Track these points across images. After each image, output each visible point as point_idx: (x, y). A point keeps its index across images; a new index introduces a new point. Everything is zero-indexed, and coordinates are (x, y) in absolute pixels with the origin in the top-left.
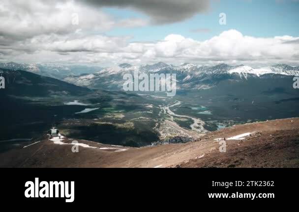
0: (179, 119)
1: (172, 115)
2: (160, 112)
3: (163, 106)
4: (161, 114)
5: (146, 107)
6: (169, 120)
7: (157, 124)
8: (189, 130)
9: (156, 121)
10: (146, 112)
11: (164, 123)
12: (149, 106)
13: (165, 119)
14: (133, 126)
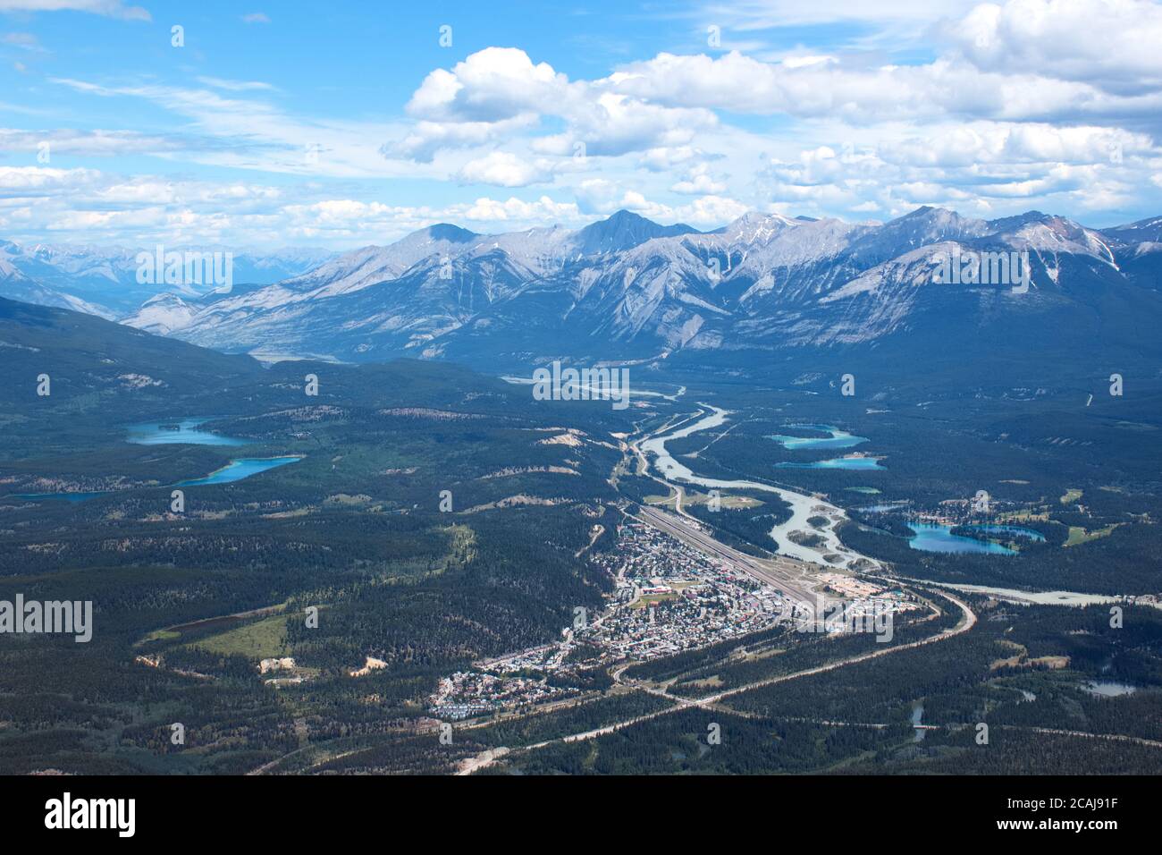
3: (634, 433)
4: (623, 478)
5: (544, 442)
6: (660, 507)
7: (598, 530)
8: (766, 556)
9: (593, 513)
10: (542, 469)
11: (635, 522)
12: (562, 437)
13: (641, 502)
14: (470, 546)
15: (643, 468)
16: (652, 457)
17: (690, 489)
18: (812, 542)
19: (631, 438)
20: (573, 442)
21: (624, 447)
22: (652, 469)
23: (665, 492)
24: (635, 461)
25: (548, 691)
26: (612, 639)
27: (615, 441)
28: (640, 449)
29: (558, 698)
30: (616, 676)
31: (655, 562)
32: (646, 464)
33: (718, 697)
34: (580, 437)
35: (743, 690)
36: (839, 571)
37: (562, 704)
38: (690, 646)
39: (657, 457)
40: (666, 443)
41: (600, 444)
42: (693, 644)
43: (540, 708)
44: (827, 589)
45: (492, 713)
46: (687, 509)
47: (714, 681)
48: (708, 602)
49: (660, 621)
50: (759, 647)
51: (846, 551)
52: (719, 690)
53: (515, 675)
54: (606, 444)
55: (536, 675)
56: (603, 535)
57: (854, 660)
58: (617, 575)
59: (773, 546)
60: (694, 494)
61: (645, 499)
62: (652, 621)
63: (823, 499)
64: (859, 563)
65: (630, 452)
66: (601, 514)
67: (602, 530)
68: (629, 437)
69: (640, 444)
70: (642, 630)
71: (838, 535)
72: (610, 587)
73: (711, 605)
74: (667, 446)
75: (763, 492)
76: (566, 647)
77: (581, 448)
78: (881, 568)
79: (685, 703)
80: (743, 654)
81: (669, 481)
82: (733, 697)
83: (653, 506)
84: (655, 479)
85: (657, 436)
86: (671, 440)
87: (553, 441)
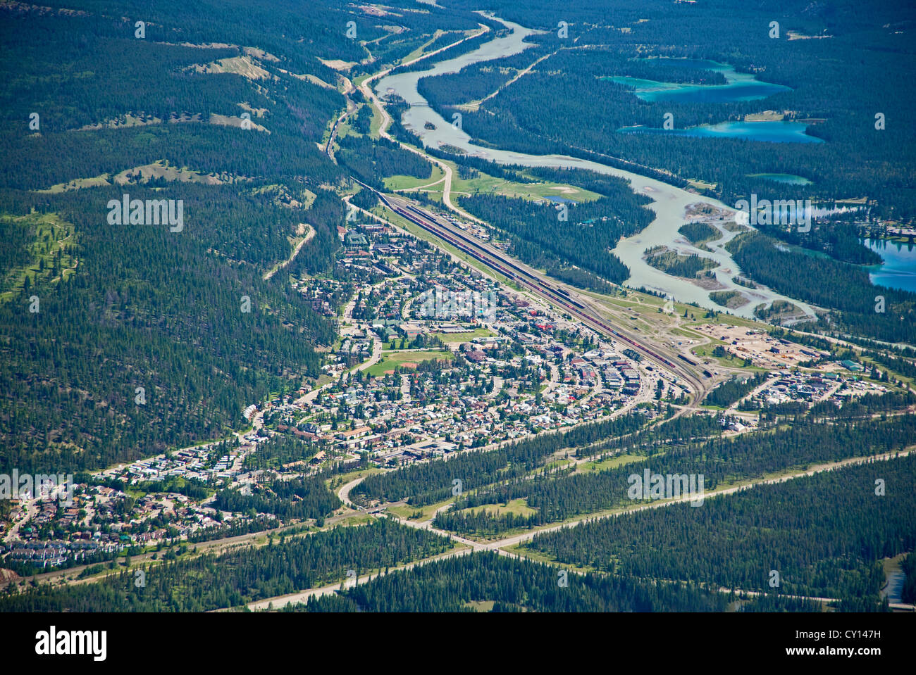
0: (507, 190)
1: (445, 153)
2: (340, 126)
3: (365, 62)
4: (345, 142)
5: (200, 69)
6: (415, 196)
7: (305, 233)
8: (607, 290)
9: (294, 203)
10: (195, 118)
11: (371, 221)
12: (235, 60)
13: (380, 187)
14: (69, 251)
15: (381, 127)
16: (396, 107)
17: (466, 165)
18: (688, 269)
19: (358, 71)
20: (255, 72)
21: (347, 87)
22: (396, 129)
23: (423, 171)
24: (366, 112)
25: (218, 518)
26: (334, 428)
27: (329, 74)
28: (375, 92)
29: (236, 531)
30: (342, 493)
31: (408, 293)
32: (387, 119)
33: (528, 536)
34: (267, 65)
35: (572, 524)
36: (741, 322)
37: (243, 542)
38: (476, 444)
39: (406, 106)
40: (421, 82)
41: (302, 77)
42: (479, 441)
43: (203, 548)
44: (720, 352)
45: (109, 558)
46: (462, 202)
47: (519, 508)
48: (506, 368)
49: (421, 399)
50: (600, 449)
51: (751, 286)
52: (532, 523)
53: (155, 488)
54: (315, 80)
55: (194, 491)
56: (312, 242)
57: (771, 480)
58: (339, 313)
59: (622, 273)
60: (474, 175)
61: (387, 182)
62: (406, 399)
63: (706, 193)
64: (775, 309)
65: (357, 97)
66: (309, 203)
67: (312, 233)
68: (354, 69)
69: (373, 84)
70: (387, 414)
71: (736, 259)
72: (327, 335)
73: (509, 373)
74: (423, 88)
75: (599, 176)
76: (249, 440)
77: (268, 83)
78: (816, 319)
79: (466, 546)
80: (568, 461)
81: (430, 151)
82: (556, 536)
83: (401, 194)
84: (404, 146)
85: (402, 70)
86: (430, 78)
87: (217, 69)
